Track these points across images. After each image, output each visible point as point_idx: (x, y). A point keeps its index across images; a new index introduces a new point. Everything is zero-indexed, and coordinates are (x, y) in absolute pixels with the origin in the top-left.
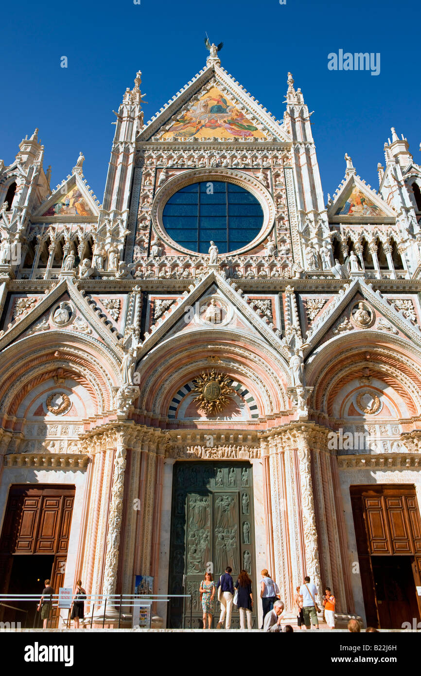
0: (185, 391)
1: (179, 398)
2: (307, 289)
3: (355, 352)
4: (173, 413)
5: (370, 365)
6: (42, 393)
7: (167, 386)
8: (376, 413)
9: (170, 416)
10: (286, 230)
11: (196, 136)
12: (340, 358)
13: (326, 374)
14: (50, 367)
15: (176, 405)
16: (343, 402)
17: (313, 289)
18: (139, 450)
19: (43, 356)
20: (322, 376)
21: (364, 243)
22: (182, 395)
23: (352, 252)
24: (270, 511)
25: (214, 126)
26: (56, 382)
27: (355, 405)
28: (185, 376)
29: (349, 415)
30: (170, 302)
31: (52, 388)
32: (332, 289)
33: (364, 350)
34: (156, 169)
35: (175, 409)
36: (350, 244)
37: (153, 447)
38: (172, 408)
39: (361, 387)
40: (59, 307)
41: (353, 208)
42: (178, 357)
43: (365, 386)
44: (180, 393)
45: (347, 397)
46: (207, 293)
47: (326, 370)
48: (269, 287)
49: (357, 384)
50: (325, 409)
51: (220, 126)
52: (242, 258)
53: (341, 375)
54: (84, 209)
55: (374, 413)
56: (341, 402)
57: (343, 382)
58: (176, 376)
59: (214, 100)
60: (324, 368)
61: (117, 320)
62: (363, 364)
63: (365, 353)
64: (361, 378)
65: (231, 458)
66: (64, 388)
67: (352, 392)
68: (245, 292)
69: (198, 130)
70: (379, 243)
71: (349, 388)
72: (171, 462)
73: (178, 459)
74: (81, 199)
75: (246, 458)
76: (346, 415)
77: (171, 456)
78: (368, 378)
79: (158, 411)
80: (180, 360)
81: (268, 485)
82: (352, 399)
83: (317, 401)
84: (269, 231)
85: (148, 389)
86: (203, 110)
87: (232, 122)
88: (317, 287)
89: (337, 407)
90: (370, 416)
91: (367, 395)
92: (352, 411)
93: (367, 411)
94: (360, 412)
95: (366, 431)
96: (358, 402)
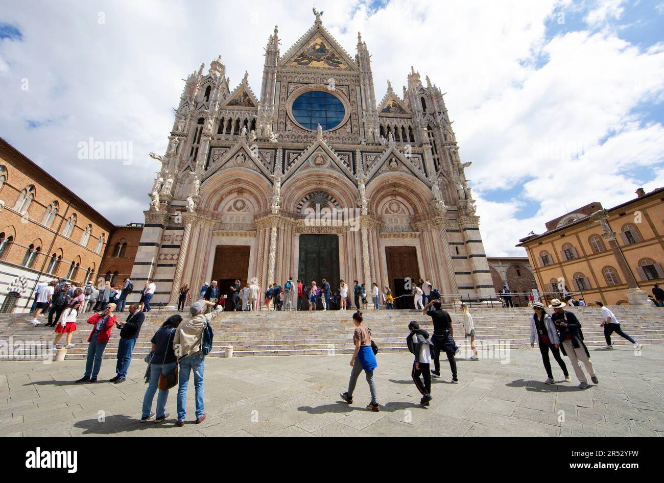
0: (305, 200)
1: (302, 203)
2: (367, 150)
3: (390, 182)
4: (299, 211)
5: (397, 189)
6: (231, 200)
7: (296, 197)
8: (399, 212)
9: (297, 212)
10: (356, 119)
11: (309, 65)
12: (382, 185)
13: (375, 193)
14: (235, 186)
15: (300, 207)
16: (383, 207)
17: (370, 150)
18: (283, 228)
19: (231, 181)
20: (373, 194)
21: (396, 128)
22: (304, 202)
23: (390, 132)
24: (346, 257)
25: (319, 60)
26: (238, 194)
27: (388, 208)
28: (305, 192)
29: (385, 213)
30: (297, 155)
31: (235, 198)
32: (380, 151)
33: (394, 181)
34: (288, 82)
35: (300, 209)
36: (389, 128)
37: (290, 227)
38: (298, 208)
39: (391, 200)
40: (239, 155)
41: (390, 109)
42: (302, 183)
43: (393, 200)
44: (302, 201)
45: (385, 205)
46: (317, 150)
47: (375, 192)
48: (347, 149)
49: (389, 198)
50: (374, 210)
51: (322, 60)
52: (334, 133)
53: (382, 194)
54: (249, 103)
55: (397, 212)
56: (381, 207)
57: (383, 197)
58: (301, 192)
59: (319, 45)
60: (374, 190)
61: (270, 163)
62: (393, 189)
63: (395, 183)
64: (392, 195)
65: (328, 233)
66: (243, 197)
67: (387, 202)
68: (336, 151)
69: (310, 62)
70: (403, 128)
71: (386, 200)
72: (298, 234)
73: (302, 233)
74: (247, 97)
75: (335, 233)
76: (384, 213)
77: (298, 232)
78: (395, 195)
79: (292, 210)
80: (302, 184)
81: (346, 246)
82: (387, 206)
83: (371, 206)
84: (347, 119)
85: (287, 198)
86: (313, 50)
87: (328, 59)
88: (372, 150)
89: (379, 209)
90: (395, 214)
91: (394, 204)
92: (387, 212)
93: (394, 211)
94: (391, 212)
95: (393, 221)
96: (390, 207)
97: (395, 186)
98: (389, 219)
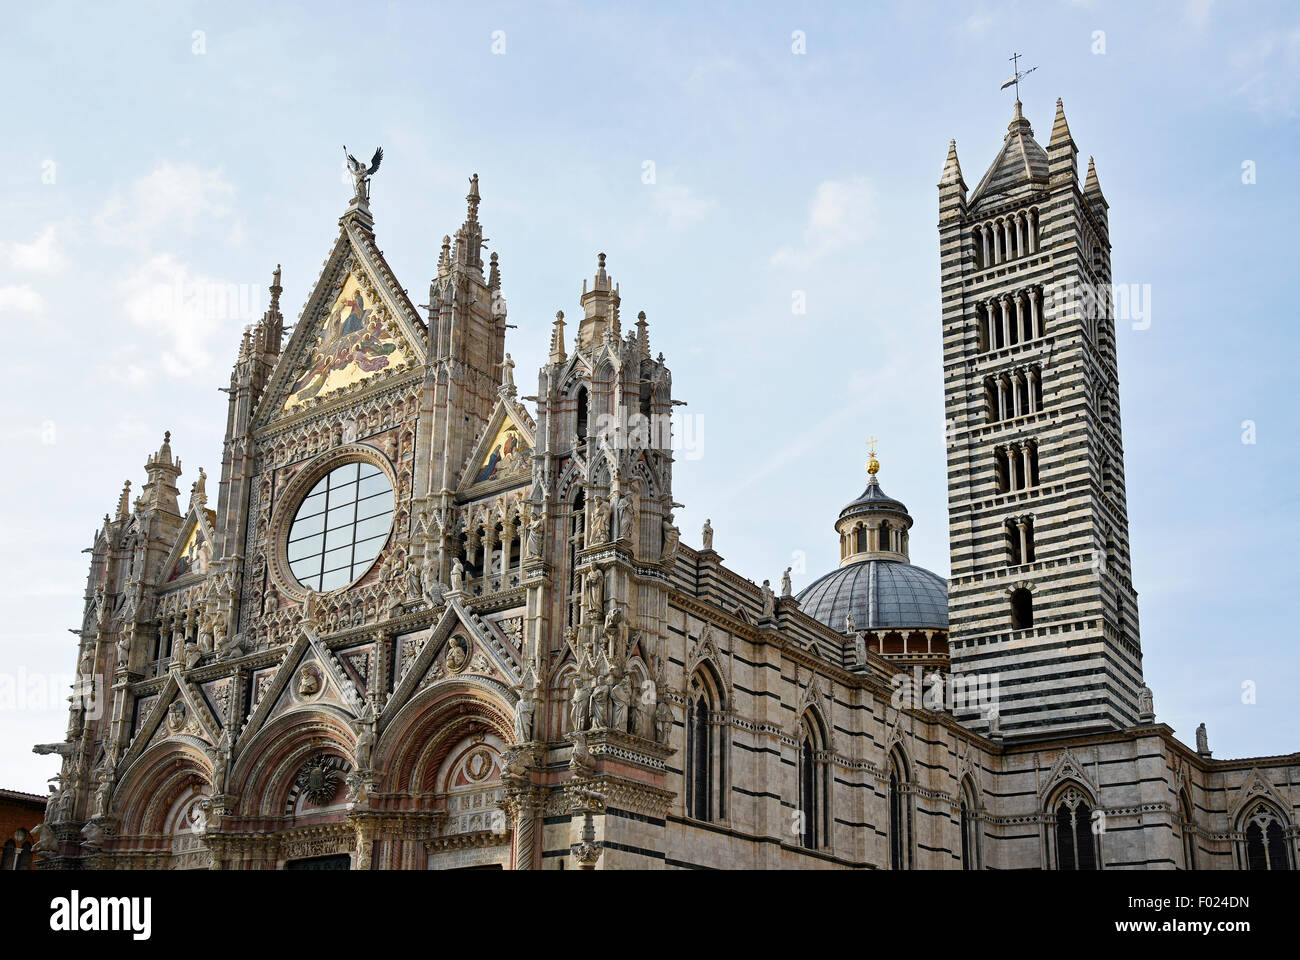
5: (471, 718)
8: (486, 777)
13: (415, 743)
16: (451, 770)
21: (501, 526)
27: (464, 771)
29: (456, 785)
36: (482, 532)
39: (473, 747)
40: (172, 708)
43: (477, 744)
45: (457, 761)
47: (410, 740)
48: (362, 637)
49: (468, 743)
52: (351, 594)
53: (437, 738)
55: (481, 778)
56: (447, 770)
57: (449, 745)
63: (457, 706)
67: (463, 754)
70: (519, 520)
71: (460, 748)
76: (452, 786)
78: (475, 734)
82: (463, 764)
89: (442, 777)
90: (479, 782)
91: (478, 757)
92: (461, 780)
93: (473, 777)
94: (469, 779)
95: (471, 803)
96: (468, 767)
97: (468, 713)
98: (463, 799)
